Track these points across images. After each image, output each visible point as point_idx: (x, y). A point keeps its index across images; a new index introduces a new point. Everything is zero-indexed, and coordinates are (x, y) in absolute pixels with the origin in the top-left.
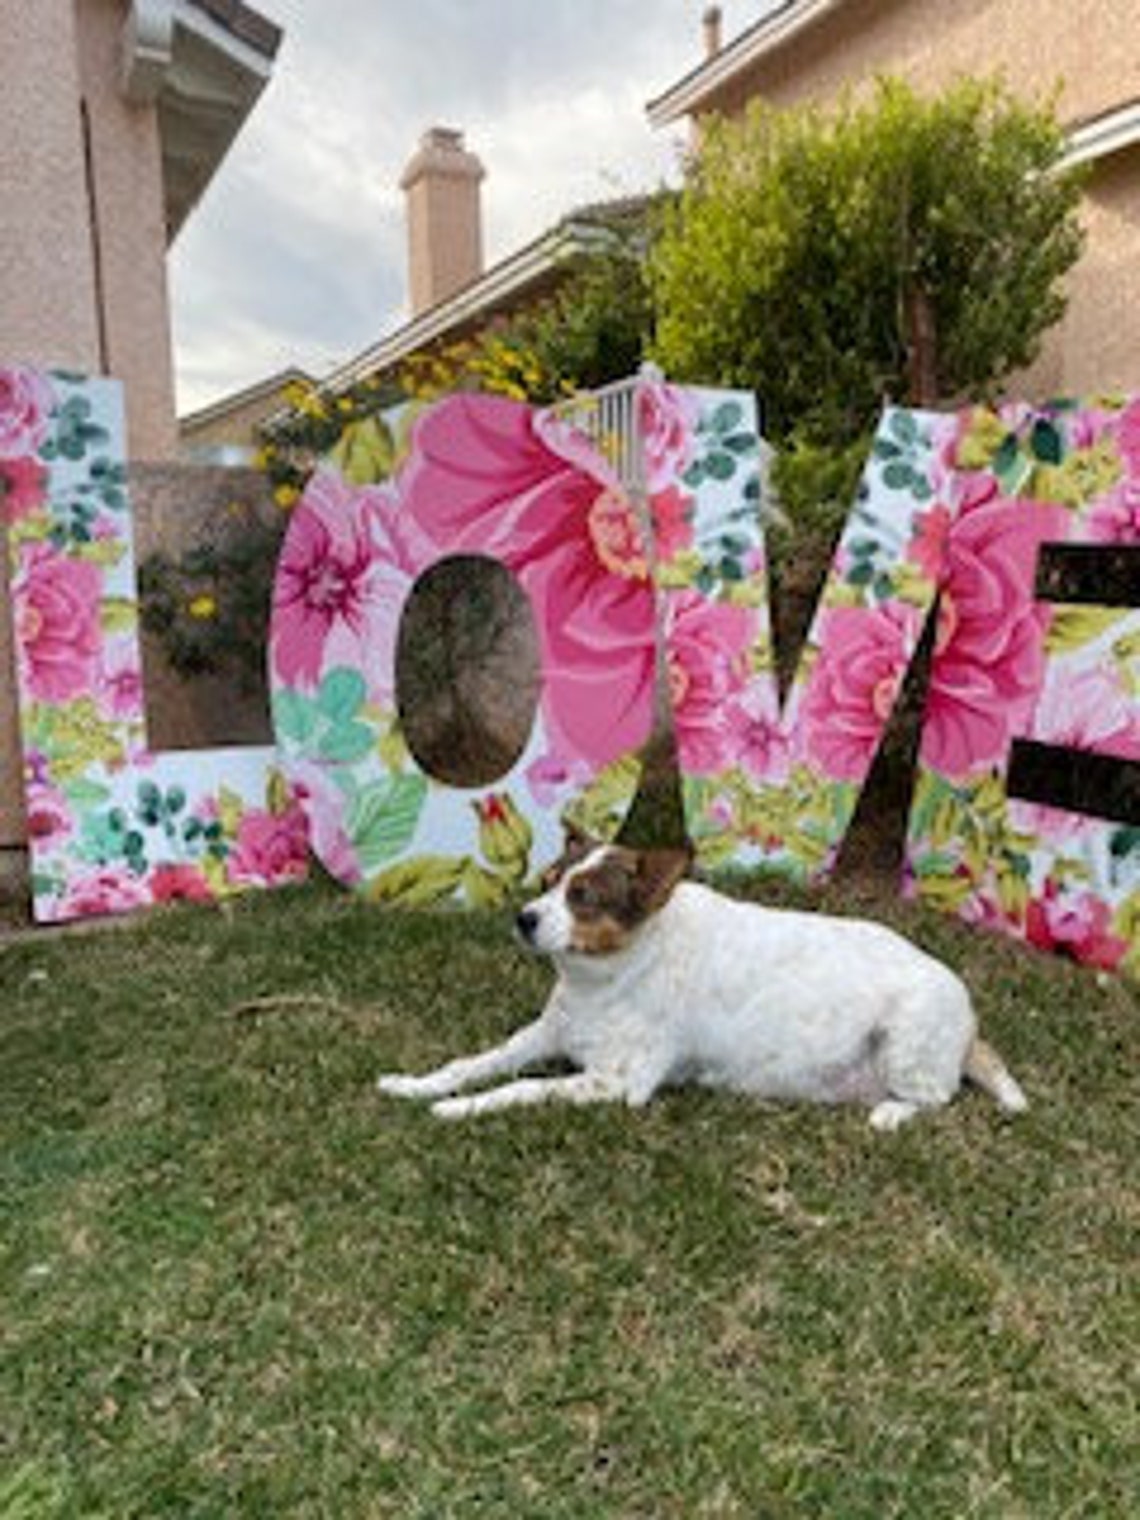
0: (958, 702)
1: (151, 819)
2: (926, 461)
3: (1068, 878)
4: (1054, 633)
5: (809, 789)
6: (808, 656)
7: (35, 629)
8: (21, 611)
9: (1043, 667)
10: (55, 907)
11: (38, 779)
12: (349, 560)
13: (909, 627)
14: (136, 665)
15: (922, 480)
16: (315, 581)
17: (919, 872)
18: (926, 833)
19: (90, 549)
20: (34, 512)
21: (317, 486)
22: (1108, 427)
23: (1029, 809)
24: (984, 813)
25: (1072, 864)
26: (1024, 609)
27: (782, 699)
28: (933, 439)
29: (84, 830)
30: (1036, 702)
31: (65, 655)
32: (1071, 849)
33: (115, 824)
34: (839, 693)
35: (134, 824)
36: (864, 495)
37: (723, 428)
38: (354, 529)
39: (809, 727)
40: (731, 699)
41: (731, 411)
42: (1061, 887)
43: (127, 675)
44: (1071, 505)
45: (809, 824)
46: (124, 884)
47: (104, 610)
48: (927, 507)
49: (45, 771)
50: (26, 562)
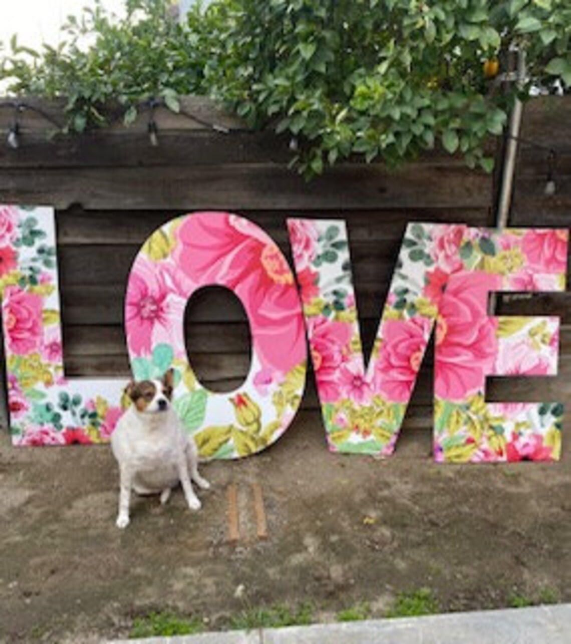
0: (455, 365)
1: (65, 408)
2: (429, 247)
3: (522, 429)
4: (500, 329)
5: (383, 408)
6: (377, 344)
7: (13, 323)
8: (6, 317)
9: (497, 344)
10: (21, 441)
11: (13, 388)
12: (157, 295)
13: (426, 327)
14: (59, 339)
15: (429, 256)
16: (144, 306)
17: (444, 448)
18: (446, 429)
19: (38, 288)
20: (12, 271)
21: (139, 263)
22: (516, 242)
23: (499, 406)
24: (476, 413)
25: (524, 423)
26: (484, 320)
27: (366, 364)
28: (433, 237)
29: (35, 410)
30: (496, 359)
31: (26, 335)
32: (521, 417)
33: (48, 408)
34: (394, 361)
35: (57, 409)
36: (400, 266)
37: (331, 238)
38: (158, 281)
39: (380, 377)
40: (342, 365)
41: (333, 231)
42: (520, 434)
43: (55, 344)
44: (502, 274)
45: (383, 423)
46: (52, 434)
47: (44, 315)
48: (431, 269)
49: (17, 385)
50: (9, 294)
